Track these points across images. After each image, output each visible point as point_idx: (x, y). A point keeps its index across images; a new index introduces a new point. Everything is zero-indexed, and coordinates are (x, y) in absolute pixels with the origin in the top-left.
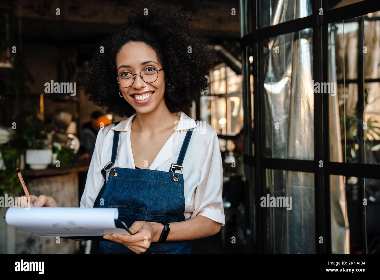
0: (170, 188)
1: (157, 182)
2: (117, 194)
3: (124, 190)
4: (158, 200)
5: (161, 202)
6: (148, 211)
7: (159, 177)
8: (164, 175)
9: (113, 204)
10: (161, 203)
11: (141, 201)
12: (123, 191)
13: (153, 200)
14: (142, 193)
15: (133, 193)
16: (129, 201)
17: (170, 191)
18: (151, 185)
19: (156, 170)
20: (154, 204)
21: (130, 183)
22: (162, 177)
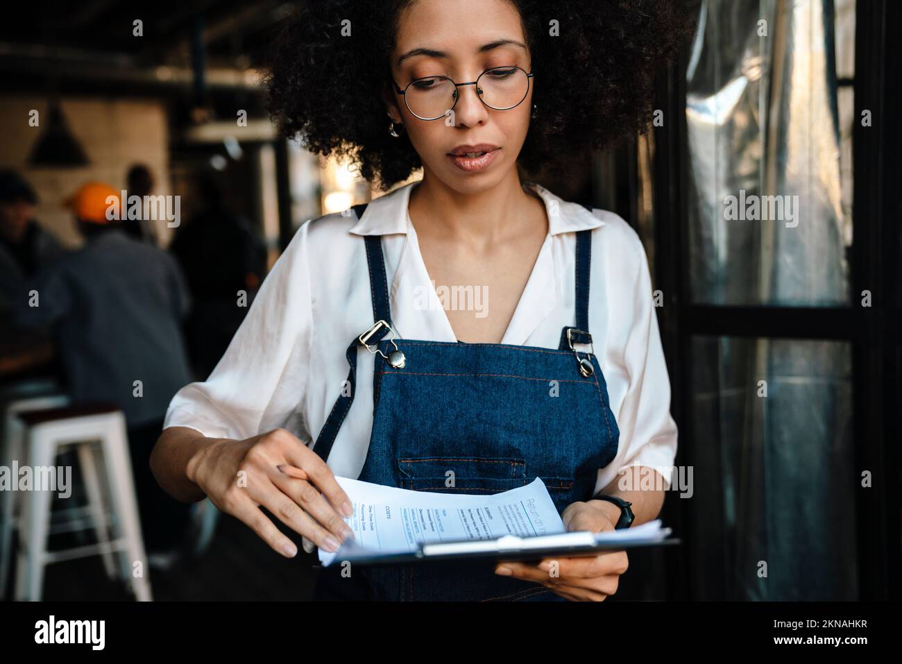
0: (575, 397)
1: (535, 382)
2: (423, 424)
3: (443, 411)
4: (549, 434)
5: (558, 440)
6: (527, 466)
7: (539, 367)
8: (551, 359)
9: (415, 453)
10: (560, 441)
11: (501, 442)
12: (440, 413)
13: (536, 436)
14: (501, 417)
15: (475, 420)
16: (464, 442)
17: (577, 406)
18: (521, 390)
19: (525, 345)
20: (540, 445)
21: (454, 388)
22: (546, 364)
